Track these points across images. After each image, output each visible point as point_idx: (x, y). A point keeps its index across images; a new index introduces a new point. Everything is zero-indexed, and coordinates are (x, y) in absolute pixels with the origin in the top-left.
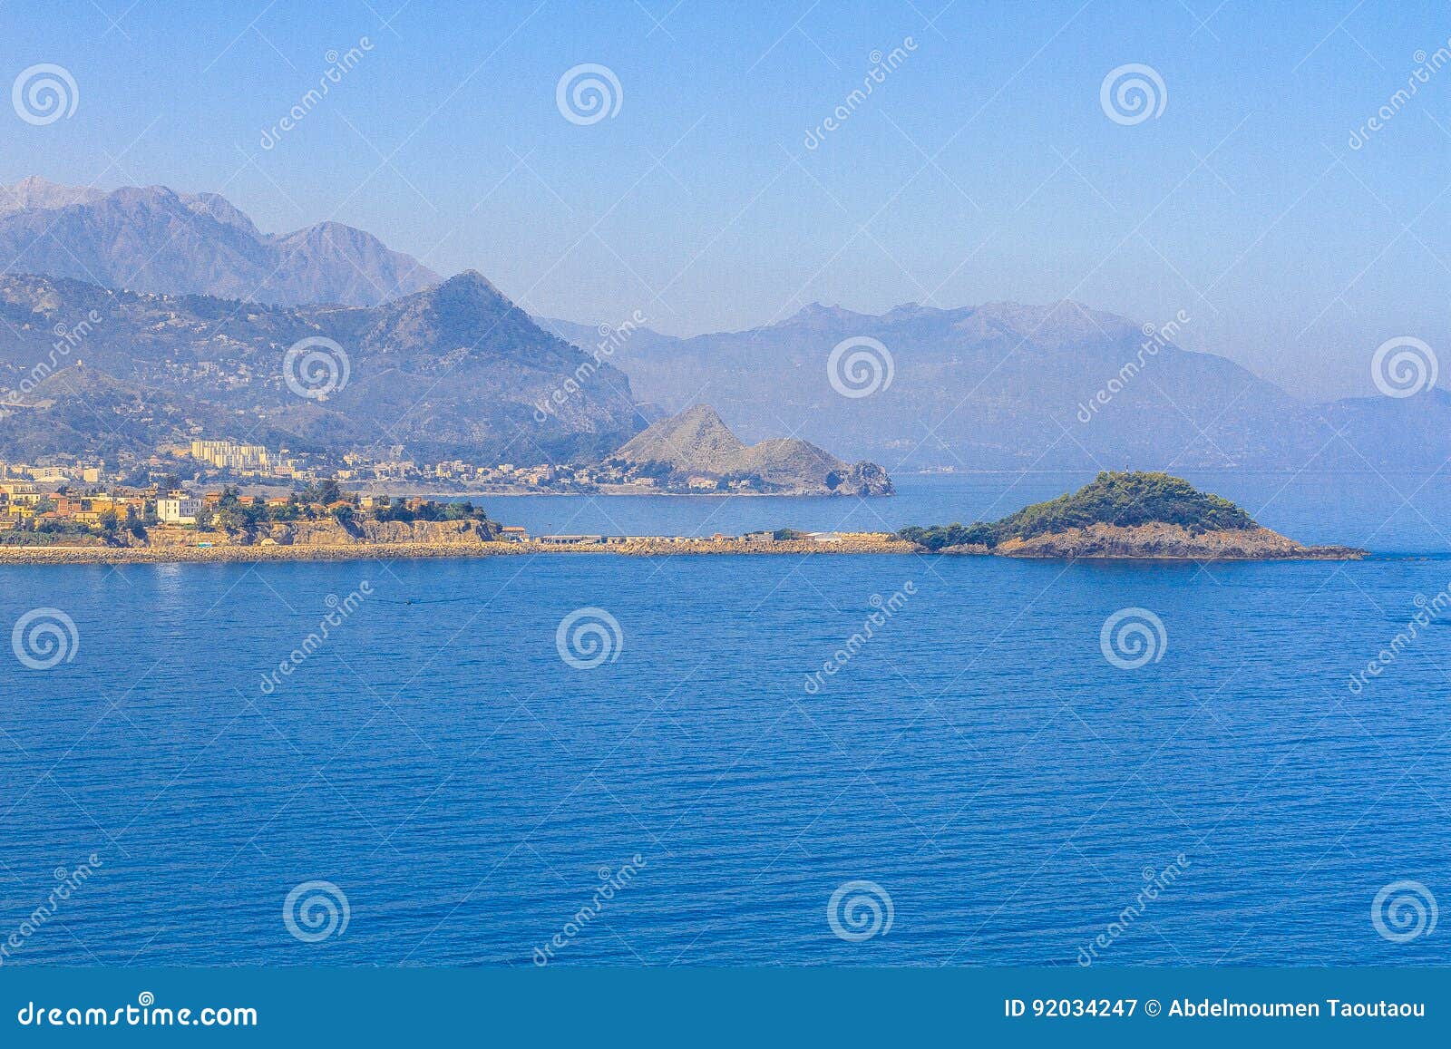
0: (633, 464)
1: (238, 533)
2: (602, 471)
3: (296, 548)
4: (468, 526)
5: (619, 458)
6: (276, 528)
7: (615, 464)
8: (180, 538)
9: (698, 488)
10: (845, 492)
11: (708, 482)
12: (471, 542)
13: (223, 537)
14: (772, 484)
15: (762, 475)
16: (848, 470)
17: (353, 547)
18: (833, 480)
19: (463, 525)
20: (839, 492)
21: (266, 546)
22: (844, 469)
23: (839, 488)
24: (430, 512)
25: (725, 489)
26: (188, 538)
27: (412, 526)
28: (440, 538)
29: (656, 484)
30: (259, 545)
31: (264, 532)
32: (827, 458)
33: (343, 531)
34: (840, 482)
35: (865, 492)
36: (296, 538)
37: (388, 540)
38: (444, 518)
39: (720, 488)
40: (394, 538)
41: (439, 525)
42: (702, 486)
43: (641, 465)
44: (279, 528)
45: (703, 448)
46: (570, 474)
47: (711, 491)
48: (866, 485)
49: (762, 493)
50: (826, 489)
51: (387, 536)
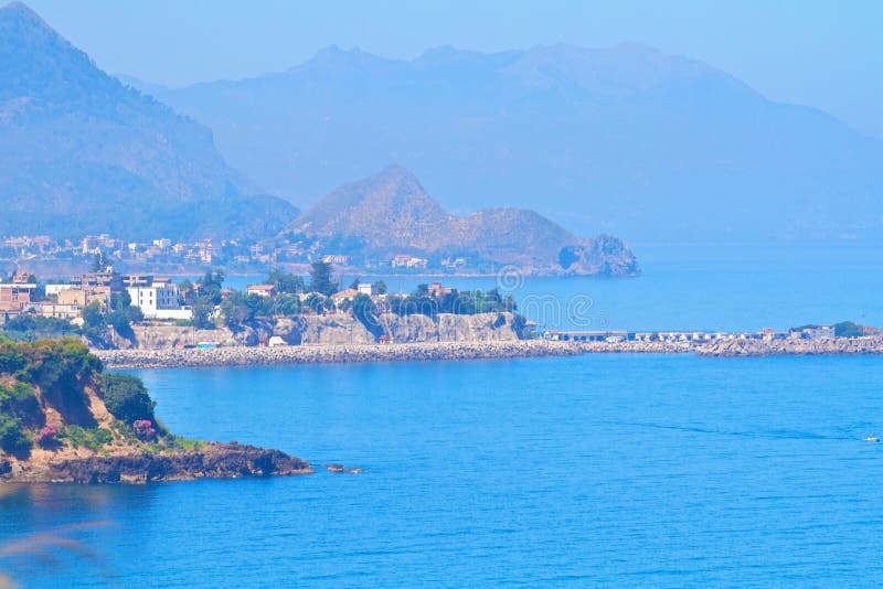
0: (315, 238)
1: (242, 330)
2: (278, 246)
3: (306, 349)
4: (502, 321)
5: (297, 231)
6: (281, 323)
7: (292, 238)
8: (172, 337)
9: (403, 267)
10: (581, 271)
11: (415, 260)
12: (505, 340)
13: (226, 335)
14: (495, 263)
15: (480, 252)
16: (585, 245)
17: (372, 348)
18: (567, 258)
19: (495, 319)
20: (574, 271)
21: (275, 346)
22: (579, 243)
23: (573, 266)
24: (456, 304)
25: (438, 268)
26: (183, 337)
27: (436, 320)
28: (471, 334)
29: (350, 262)
30: (267, 345)
31: (267, 329)
32: (558, 230)
33: (360, 327)
34: (576, 259)
35: (606, 273)
36: (304, 336)
37: (409, 338)
38: (472, 310)
39: (430, 267)
40: (417, 335)
41: (467, 318)
42: (409, 264)
43: (324, 240)
44: (284, 323)
45: (403, 219)
46: (245, 251)
47: (419, 270)
48: (606, 263)
49: (483, 272)
50: (560, 269)
51: (407, 334)
